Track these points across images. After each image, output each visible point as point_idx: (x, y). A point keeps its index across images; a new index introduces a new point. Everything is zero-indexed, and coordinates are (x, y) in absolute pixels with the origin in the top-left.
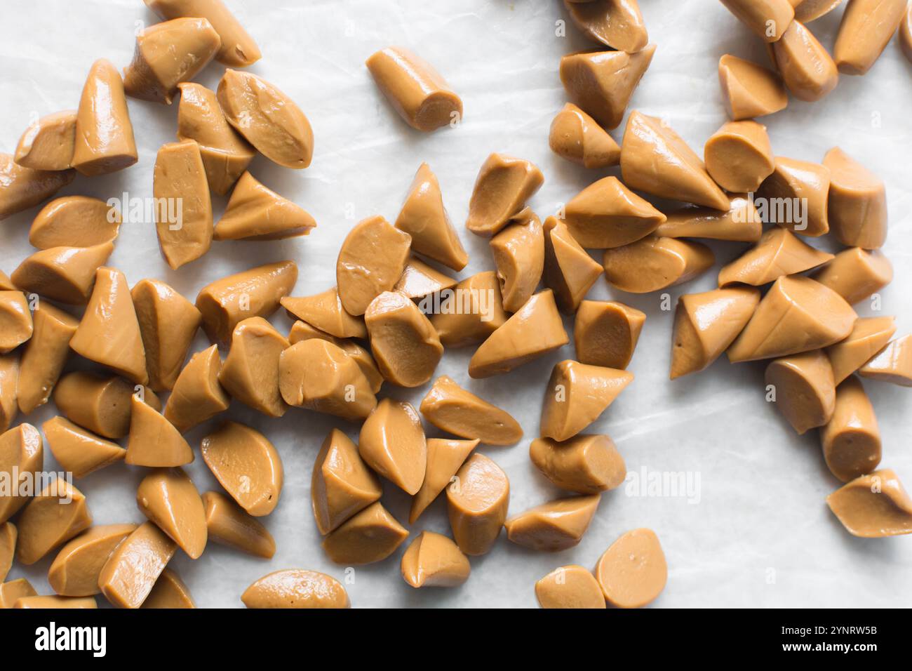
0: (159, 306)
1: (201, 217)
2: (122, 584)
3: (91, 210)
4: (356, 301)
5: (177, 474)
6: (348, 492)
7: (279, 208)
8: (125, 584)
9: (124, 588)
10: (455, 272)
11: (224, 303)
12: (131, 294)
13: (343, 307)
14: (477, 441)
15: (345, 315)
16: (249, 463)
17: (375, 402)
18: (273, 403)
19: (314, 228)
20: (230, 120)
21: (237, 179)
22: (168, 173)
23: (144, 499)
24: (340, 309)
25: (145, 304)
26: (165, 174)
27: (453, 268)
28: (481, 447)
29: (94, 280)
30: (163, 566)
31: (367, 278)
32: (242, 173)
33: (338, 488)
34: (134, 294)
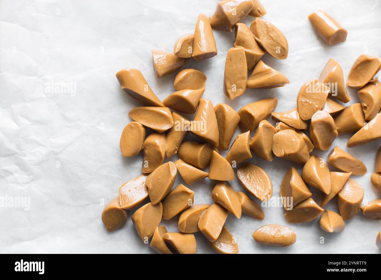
0: (226, 114)
1: (244, 78)
2: (210, 228)
3: (196, 75)
4: (306, 114)
5: (227, 184)
6: (301, 192)
7: (276, 75)
8: (212, 229)
9: (211, 230)
10: (344, 103)
11: (253, 114)
12: (214, 109)
13: (300, 117)
14: (351, 173)
15: (301, 120)
16: (259, 180)
17: (309, 156)
18: (269, 156)
19: (288, 84)
20: (257, 39)
21: (257, 63)
22: (232, 60)
23: (217, 194)
24: (299, 117)
25: (220, 114)
26: (231, 60)
27: (344, 102)
28: (352, 176)
29: (199, 103)
30: (224, 222)
31: (310, 105)
32: (259, 61)
33: (298, 191)
34: (215, 109)
